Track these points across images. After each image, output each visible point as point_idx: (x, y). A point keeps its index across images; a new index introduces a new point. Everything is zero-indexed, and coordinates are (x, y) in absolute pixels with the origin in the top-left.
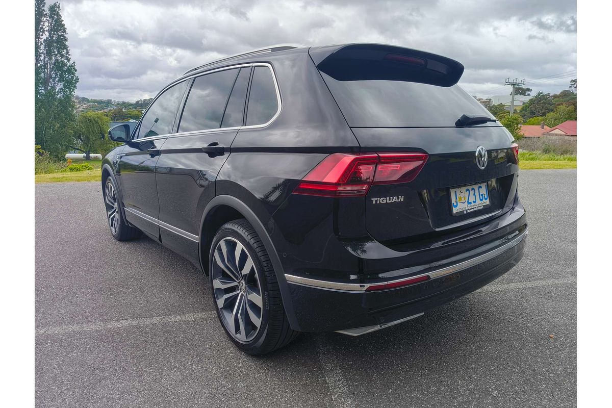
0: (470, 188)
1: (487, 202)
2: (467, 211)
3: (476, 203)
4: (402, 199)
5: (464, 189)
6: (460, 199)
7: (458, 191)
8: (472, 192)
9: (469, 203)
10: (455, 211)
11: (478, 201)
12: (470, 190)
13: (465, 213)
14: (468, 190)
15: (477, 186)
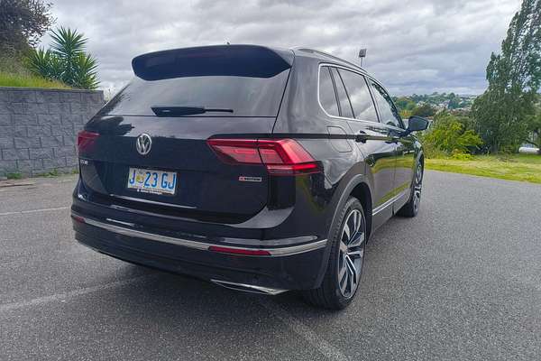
0: (152, 172)
1: (173, 192)
2: (140, 190)
3: (156, 187)
5: (144, 171)
6: (138, 178)
7: (138, 171)
8: (153, 177)
9: (145, 184)
10: (130, 186)
11: (159, 187)
13: (138, 191)
14: (148, 173)
15: (162, 173)
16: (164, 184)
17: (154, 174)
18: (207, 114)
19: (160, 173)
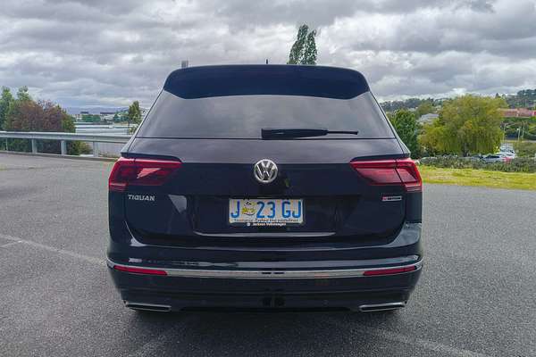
0: (266, 202)
1: (300, 220)
2: (252, 223)
3: (275, 218)
4: (152, 198)
5: (256, 201)
6: (245, 210)
7: (243, 203)
8: (268, 208)
9: (258, 216)
10: (232, 220)
11: (279, 217)
12: (266, 203)
13: (249, 225)
15: (281, 201)
16: (286, 214)
17: (269, 203)
18: (329, 136)
19: (278, 203)
